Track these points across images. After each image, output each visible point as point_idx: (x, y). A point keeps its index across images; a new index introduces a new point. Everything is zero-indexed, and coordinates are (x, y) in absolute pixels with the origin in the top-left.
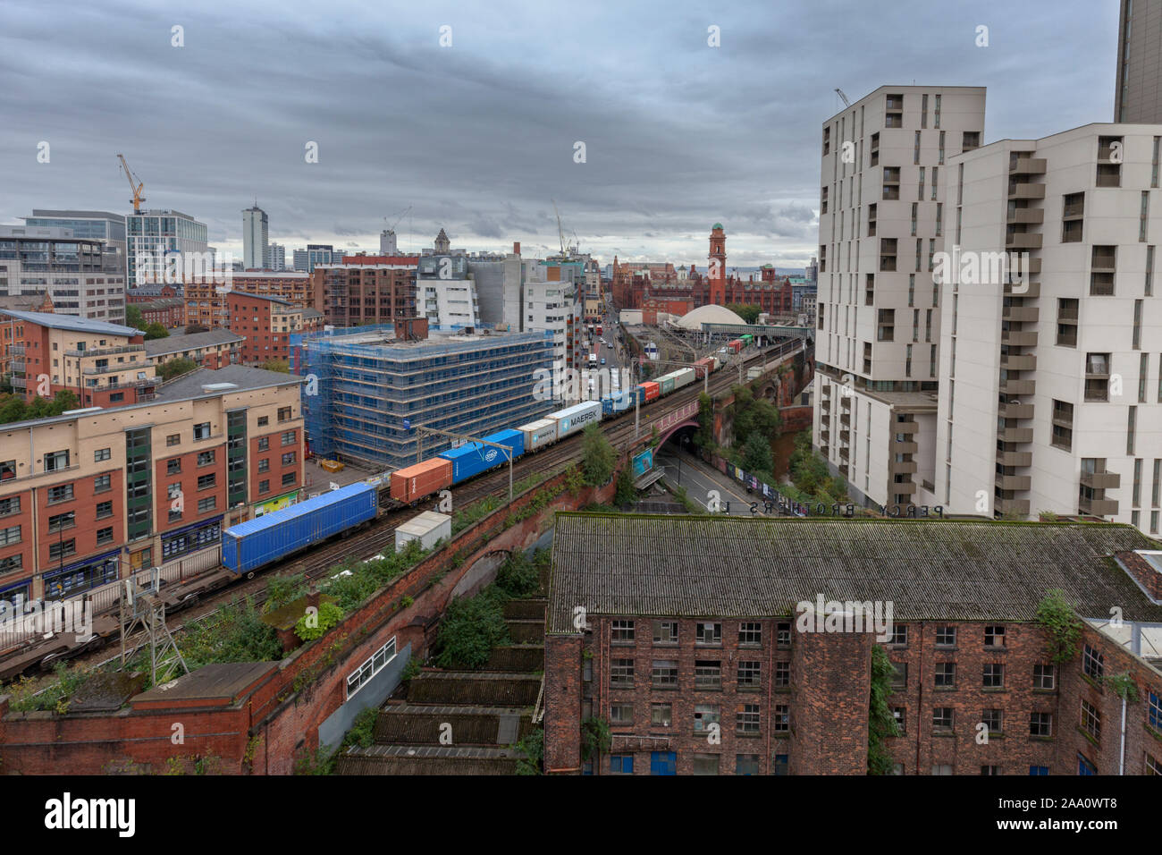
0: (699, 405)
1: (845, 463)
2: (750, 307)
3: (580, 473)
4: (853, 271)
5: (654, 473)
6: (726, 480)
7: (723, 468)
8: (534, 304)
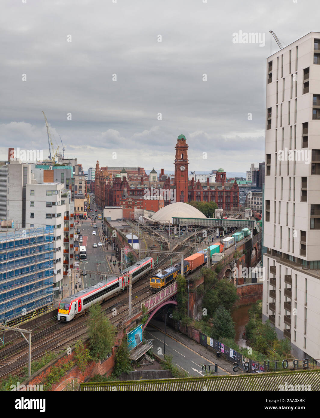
0: (177, 286)
1: (288, 328)
2: (208, 204)
3: (86, 350)
4: (291, 175)
5: (144, 346)
6: (199, 348)
7: (197, 338)
8: (35, 203)
